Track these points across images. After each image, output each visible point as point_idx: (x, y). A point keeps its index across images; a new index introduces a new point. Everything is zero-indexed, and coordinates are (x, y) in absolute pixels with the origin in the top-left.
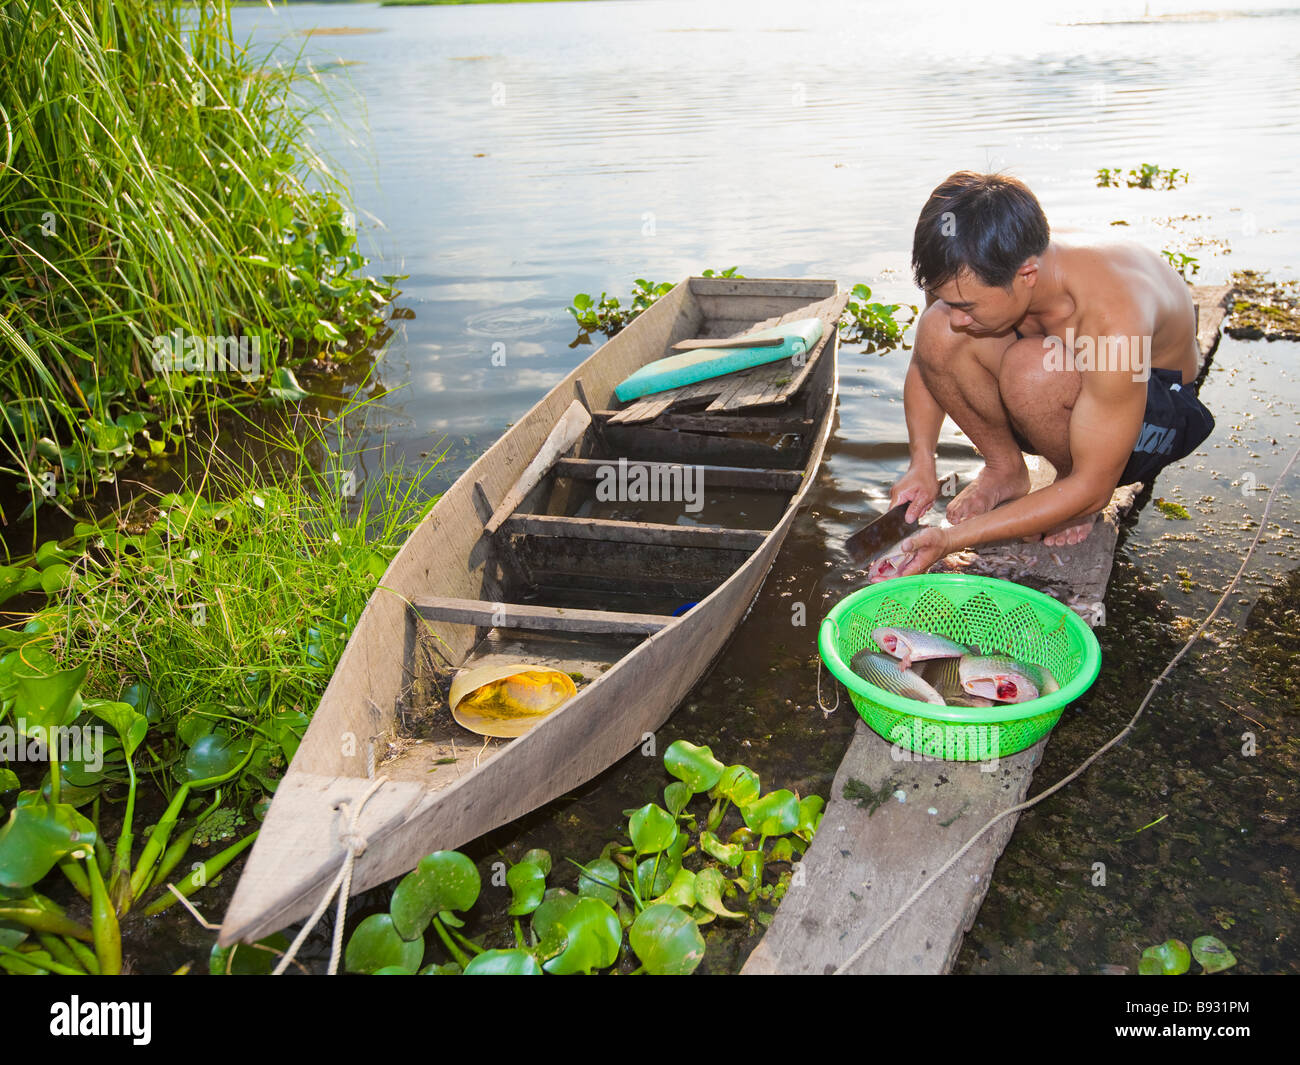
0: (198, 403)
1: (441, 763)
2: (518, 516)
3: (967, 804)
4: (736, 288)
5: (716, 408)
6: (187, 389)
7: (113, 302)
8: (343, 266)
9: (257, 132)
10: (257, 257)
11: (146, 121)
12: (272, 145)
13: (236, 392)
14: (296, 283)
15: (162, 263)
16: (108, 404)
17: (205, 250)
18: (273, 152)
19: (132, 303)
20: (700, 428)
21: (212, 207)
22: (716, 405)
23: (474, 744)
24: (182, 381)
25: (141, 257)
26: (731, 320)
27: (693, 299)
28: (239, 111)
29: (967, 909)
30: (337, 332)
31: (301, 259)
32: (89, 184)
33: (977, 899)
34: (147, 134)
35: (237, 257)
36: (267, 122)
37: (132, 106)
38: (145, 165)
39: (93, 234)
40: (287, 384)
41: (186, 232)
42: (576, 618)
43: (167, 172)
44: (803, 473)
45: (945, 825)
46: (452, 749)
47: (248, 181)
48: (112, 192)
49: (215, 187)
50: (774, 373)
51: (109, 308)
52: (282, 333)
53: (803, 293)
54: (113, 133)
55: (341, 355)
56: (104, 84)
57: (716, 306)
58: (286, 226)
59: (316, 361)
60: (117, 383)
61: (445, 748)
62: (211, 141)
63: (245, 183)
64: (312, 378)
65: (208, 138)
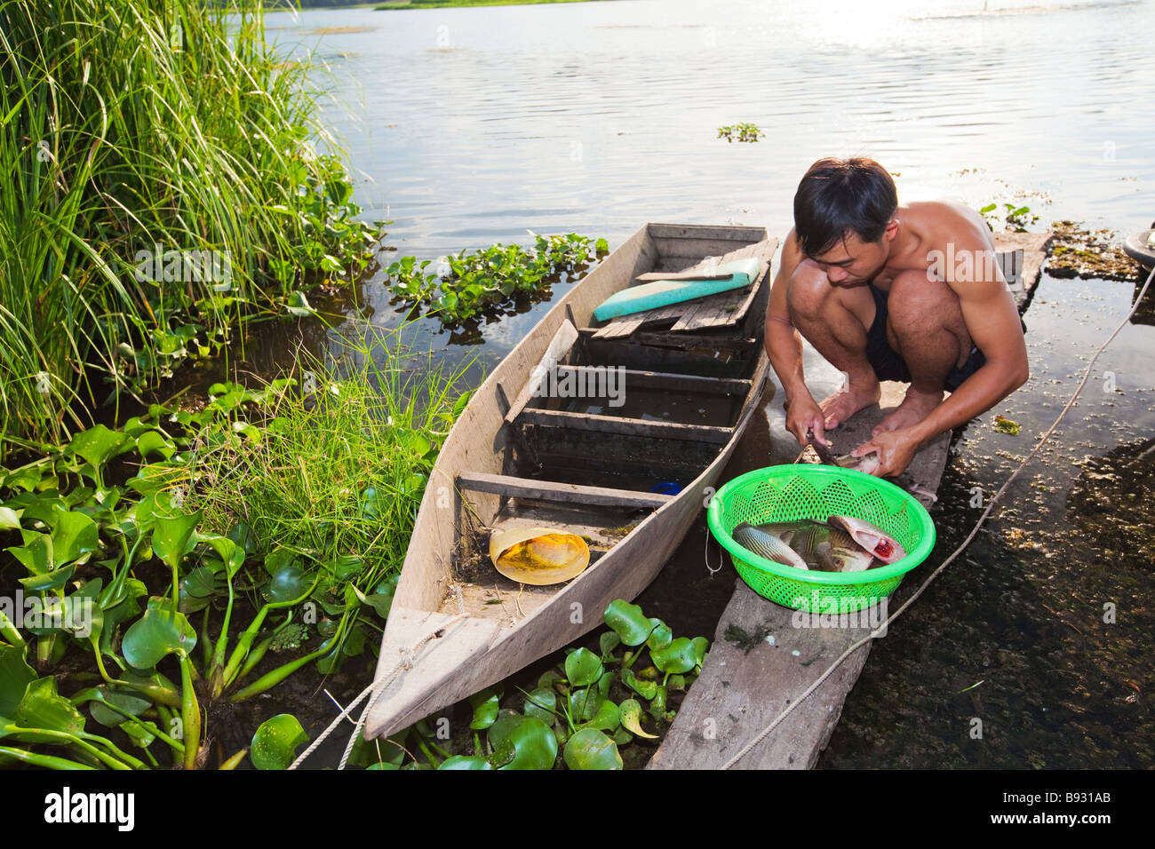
0: (234, 318)
1: (490, 603)
2: (529, 410)
3: (824, 649)
4: (685, 232)
5: (679, 328)
6: (226, 307)
7: (174, 241)
8: (343, 212)
9: (281, 111)
10: (279, 206)
11: (201, 103)
12: (292, 119)
13: (261, 310)
14: (308, 226)
15: (211, 213)
16: (169, 318)
17: (241, 202)
18: (292, 125)
19: (188, 242)
20: (664, 344)
21: (247, 168)
22: (679, 326)
23: (512, 589)
24: (222, 301)
25: (195, 207)
26: (679, 257)
27: (651, 240)
28: (268, 95)
29: (823, 732)
30: (337, 264)
31: (311, 208)
32: (159, 152)
33: (830, 725)
34: (201, 113)
35: (265, 206)
36: (288, 103)
37: (191, 93)
38: (200, 138)
39: (161, 190)
40: (299, 304)
41: (227, 188)
42: (587, 493)
43: (215, 142)
44: (750, 382)
45: (806, 665)
46: (497, 593)
47: (274, 149)
48: (176, 158)
49: (249, 154)
50: (722, 301)
51: (172, 246)
52: (298, 265)
53: (739, 237)
54: (177, 113)
55: (341, 282)
56: (172, 77)
57: (669, 246)
58: (301, 182)
59: (322, 286)
60: (176, 302)
61: (491, 591)
62: (247, 118)
63: (272, 149)
64: (319, 299)
65: (245, 116)
